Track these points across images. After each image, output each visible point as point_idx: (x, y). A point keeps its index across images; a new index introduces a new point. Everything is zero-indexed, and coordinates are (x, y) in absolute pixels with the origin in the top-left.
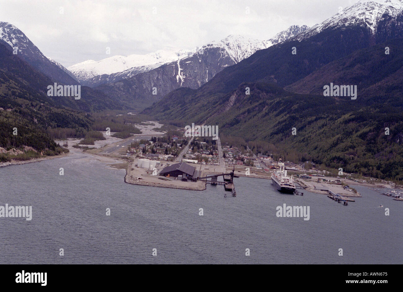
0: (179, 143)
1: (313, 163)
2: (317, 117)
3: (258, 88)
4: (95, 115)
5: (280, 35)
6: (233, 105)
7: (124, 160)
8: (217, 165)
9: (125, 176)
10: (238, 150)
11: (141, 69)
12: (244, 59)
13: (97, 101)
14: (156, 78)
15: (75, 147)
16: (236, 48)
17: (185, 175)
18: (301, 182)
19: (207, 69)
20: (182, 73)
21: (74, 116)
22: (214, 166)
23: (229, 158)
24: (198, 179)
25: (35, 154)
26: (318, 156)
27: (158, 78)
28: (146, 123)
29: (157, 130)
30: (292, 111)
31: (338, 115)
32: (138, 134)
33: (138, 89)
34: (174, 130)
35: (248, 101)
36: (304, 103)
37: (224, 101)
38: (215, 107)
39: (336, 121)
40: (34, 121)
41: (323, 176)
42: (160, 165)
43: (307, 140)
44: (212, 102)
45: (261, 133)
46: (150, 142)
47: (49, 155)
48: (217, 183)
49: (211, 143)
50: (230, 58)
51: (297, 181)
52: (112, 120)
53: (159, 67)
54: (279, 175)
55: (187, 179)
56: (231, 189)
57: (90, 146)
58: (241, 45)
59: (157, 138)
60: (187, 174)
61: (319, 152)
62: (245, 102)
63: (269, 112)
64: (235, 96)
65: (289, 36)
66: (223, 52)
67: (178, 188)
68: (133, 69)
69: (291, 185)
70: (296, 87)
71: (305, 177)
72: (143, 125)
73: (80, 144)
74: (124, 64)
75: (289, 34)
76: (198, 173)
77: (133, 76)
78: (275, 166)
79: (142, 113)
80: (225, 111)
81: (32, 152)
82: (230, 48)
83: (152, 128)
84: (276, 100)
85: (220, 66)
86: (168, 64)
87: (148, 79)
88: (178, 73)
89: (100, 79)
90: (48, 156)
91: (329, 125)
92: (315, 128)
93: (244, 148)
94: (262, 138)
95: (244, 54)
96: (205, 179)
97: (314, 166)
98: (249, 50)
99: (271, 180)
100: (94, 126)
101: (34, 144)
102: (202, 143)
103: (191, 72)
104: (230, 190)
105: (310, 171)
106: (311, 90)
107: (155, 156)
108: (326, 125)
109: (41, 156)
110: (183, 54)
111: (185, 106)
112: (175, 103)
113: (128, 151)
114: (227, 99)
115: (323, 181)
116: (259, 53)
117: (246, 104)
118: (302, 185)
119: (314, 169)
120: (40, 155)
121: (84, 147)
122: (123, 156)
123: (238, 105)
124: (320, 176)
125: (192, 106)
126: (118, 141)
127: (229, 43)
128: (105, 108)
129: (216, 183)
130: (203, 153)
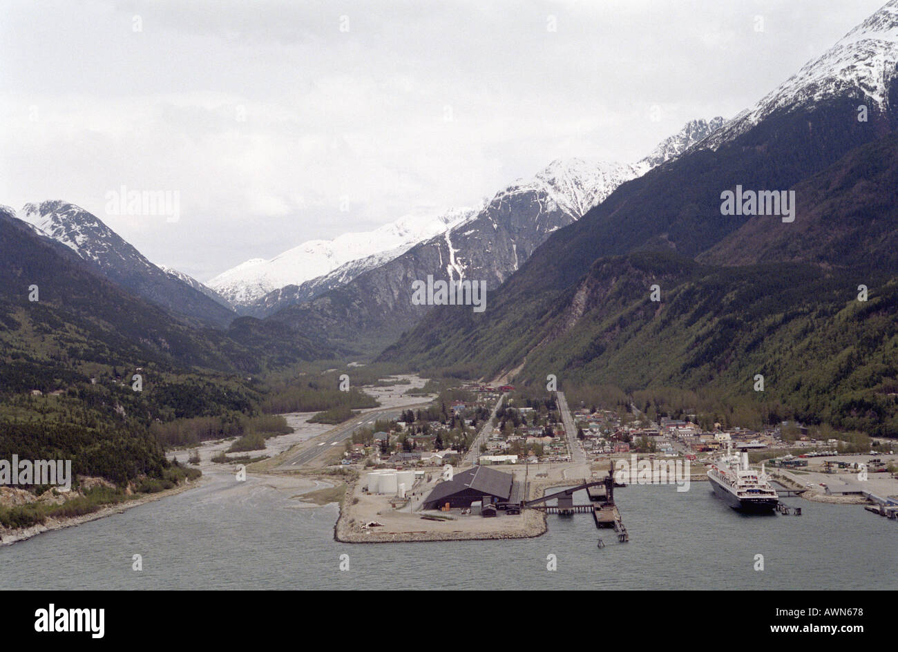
0: (468, 417)
1: (797, 424)
2: (785, 316)
3: (636, 266)
4: (273, 378)
5: (666, 146)
6: (584, 313)
7: (335, 477)
8: (566, 460)
9: (337, 523)
10: (611, 417)
11: (367, 264)
12: (593, 208)
13: (275, 347)
14: (401, 278)
15: (219, 462)
16: (572, 187)
17: (489, 499)
18: (785, 478)
19: (512, 243)
20: (458, 258)
21: (217, 386)
22: (560, 464)
23: (594, 439)
24: (524, 504)
25: (112, 493)
26: (809, 406)
27: (407, 278)
28: (391, 380)
29: (414, 393)
30: (725, 309)
31: (837, 302)
32: (372, 408)
33: (365, 308)
34: (455, 388)
35: (617, 299)
36: (748, 285)
37: (561, 309)
38: (543, 324)
39: (836, 317)
40: (115, 412)
41: (834, 455)
42: (426, 480)
43: (773, 369)
44: (534, 313)
45: (658, 369)
46: (399, 423)
47: (148, 491)
48: (572, 510)
49: (544, 408)
50: (561, 210)
51: (775, 476)
52: (310, 385)
53: (407, 253)
54: (728, 466)
55: (495, 509)
56: (613, 523)
57: (254, 454)
58: (582, 180)
59: (415, 412)
60: (493, 497)
61: (808, 395)
62: (611, 301)
63: (670, 319)
64: (584, 293)
65: (686, 146)
66: (543, 200)
67: (475, 537)
68: (350, 265)
69: (766, 490)
70: (722, 252)
71: (791, 463)
72: (383, 386)
73: (229, 452)
74: (329, 256)
75: (686, 141)
76: (522, 489)
77: (352, 281)
78: (709, 443)
79: (379, 359)
80: (566, 330)
81: (103, 490)
82: (557, 189)
83: (404, 391)
84: (683, 287)
85: (541, 233)
86: (425, 243)
87: (383, 282)
88: (449, 259)
89: (279, 299)
90: (146, 494)
91: (821, 329)
92: (785, 339)
93: (625, 408)
94: (663, 380)
95: (590, 198)
96: (542, 504)
97: (805, 432)
98: (602, 188)
99: (709, 482)
100: (267, 403)
101: (106, 470)
102: (522, 409)
103: (478, 253)
104: (609, 525)
105: (798, 445)
106: (760, 256)
107: (414, 458)
108: (812, 330)
109: (127, 497)
110: (457, 218)
111: (474, 331)
112: (451, 327)
113: (347, 454)
114: (568, 302)
115: (840, 467)
116: (626, 191)
117: (614, 307)
118: (789, 485)
119: (804, 438)
120: (125, 493)
121: (240, 458)
122: (333, 467)
123: (594, 311)
124: (826, 455)
125: (490, 329)
126: (323, 432)
127: (554, 179)
128: (295, 361)
129: (570, 509)
130: (529, 435)
